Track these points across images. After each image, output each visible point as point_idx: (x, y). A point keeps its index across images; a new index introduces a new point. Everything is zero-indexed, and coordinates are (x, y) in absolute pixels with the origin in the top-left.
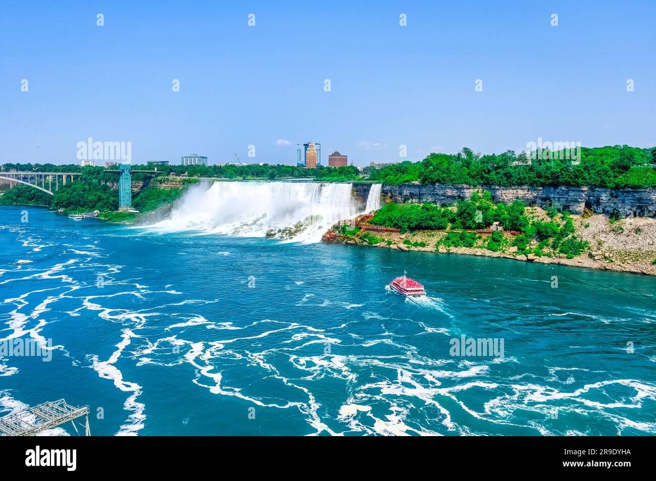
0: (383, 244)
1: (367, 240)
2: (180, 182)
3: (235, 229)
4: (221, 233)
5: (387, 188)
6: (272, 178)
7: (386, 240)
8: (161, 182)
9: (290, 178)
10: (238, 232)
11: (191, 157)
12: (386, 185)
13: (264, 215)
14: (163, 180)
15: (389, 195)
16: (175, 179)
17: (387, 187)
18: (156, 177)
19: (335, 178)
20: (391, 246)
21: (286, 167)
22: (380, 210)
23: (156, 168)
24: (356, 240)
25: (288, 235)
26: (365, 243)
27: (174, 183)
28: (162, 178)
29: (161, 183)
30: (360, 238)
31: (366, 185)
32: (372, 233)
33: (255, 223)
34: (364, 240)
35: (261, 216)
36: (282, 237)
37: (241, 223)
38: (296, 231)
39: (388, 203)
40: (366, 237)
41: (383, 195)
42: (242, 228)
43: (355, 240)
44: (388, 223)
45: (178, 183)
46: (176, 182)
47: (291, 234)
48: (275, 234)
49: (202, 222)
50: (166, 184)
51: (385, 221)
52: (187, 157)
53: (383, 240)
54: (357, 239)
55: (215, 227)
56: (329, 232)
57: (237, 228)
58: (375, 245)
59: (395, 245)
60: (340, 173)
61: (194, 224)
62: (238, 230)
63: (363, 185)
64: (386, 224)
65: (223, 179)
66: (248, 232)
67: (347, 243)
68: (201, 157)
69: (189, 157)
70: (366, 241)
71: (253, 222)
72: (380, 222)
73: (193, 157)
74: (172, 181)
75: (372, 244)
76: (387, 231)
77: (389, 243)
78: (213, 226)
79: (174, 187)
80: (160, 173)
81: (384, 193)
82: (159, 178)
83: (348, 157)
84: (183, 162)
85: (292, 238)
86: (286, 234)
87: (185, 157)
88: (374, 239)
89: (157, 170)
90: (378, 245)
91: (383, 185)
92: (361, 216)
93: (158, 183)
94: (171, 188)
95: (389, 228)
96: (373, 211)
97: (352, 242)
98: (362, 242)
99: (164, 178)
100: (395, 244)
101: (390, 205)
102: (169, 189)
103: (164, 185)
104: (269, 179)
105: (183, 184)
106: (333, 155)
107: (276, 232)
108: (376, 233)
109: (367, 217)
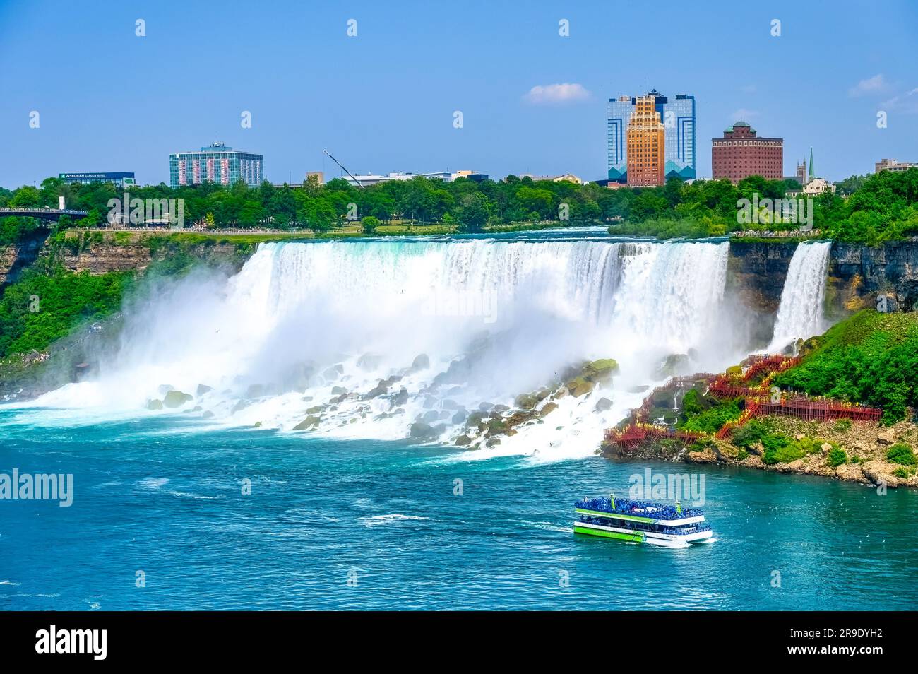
0: (815, 463)
1: (761, 449)
2: (139, 245)
3: (309, 411)
4: (258, 425)
5: (850, 257)
6: (472, 226)
7: (825, 447)
8: (75, 248)
9: (547, 227)
10: (317, 421)
11: (204, 156)
12: (846, 246)
13: (421, 362)
14: (82, 244)
15: (857, 281)
16: (123, 235)
17: (849, 254)
18: (61, 229)
19: (686, 224)
20: (843, 470)
21: (538, 185)
22: (821, 340)
23: (61, 200)
24: (720, 448)
25: (485, 432)
26: (752, 460)
27: (120, 250)
28: (80, 234)
29: (75, 253)
30: (737, 443)
31: (777, 246)
32: (781, 425)
33: (380, 391)
34: (748, 449)
35: (411, 364)
36: (464, 440)
37: (335, 390)
38: (519, 418)
39: (852, 312)
40: (756, 437)
41: (836, 284)
42: (334, 409)
43: (715, 448)
44: (842, 383)
45: (132, 251)
46: (126, 246)
47: (498, 426)
48: (442, 428)
49: (202, 389)
50: (94, 256)
51: (833, 379)
52: (190, 157)
53: (817, 449)
54: (726, 448)
55: (239, 407)
56: (631, 420)
57: (317, 409)
58: (785, 466)
59: (856, 466)
60: (711, 203)
61: (177, 397)
62: (317, 415)
63: (765, 246)
64: (836, 390)
65: (294, 232)
66: (354, 420)
67: (686, 460)
68: (241, 156)
69: (197, 157)
70: (755, 452)
71: (376, 385)
72: (813, 383)
73: (211, 156)
74: (113, 244)
75: (776, 462)
76: (835, 413)
77: (837, 458)
78: (236, 402)
79: (120, 265)
80: (74, 217)
81: (838, 273)
82: (70, 234)
83: (784, 146)
84: (175, 174)
85: (498, 442)
86: (481, 429)
87: (182, 157)
88: (784, 446)
89: (68, 206)
90: (795, 465)
91: (834, 248)
92: (752, 359)
93: (68, 251)
94: (111, 270)
95: (846, 405)
96: (800, 340)
97: (705, 455)
98: (741, 457)
99: (87, 235)
100: (854, 461)
101: (858, 319)
102: (103, 273)
103: (85, 259)
104: (462, 230)
105: (152, 253)
106: (729, 136)
107: (448, 421)
108: (794, 421)
109: (774, 363)
